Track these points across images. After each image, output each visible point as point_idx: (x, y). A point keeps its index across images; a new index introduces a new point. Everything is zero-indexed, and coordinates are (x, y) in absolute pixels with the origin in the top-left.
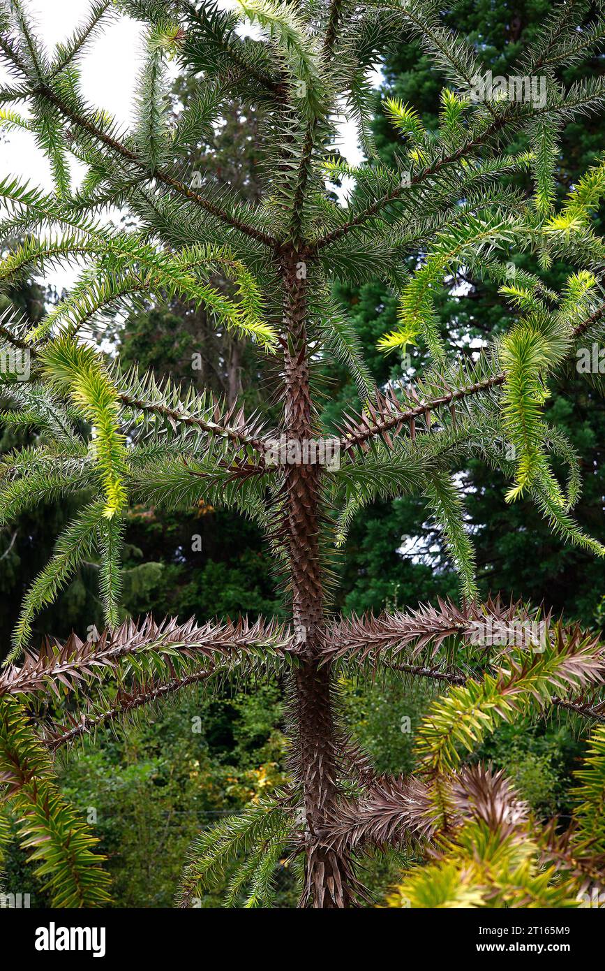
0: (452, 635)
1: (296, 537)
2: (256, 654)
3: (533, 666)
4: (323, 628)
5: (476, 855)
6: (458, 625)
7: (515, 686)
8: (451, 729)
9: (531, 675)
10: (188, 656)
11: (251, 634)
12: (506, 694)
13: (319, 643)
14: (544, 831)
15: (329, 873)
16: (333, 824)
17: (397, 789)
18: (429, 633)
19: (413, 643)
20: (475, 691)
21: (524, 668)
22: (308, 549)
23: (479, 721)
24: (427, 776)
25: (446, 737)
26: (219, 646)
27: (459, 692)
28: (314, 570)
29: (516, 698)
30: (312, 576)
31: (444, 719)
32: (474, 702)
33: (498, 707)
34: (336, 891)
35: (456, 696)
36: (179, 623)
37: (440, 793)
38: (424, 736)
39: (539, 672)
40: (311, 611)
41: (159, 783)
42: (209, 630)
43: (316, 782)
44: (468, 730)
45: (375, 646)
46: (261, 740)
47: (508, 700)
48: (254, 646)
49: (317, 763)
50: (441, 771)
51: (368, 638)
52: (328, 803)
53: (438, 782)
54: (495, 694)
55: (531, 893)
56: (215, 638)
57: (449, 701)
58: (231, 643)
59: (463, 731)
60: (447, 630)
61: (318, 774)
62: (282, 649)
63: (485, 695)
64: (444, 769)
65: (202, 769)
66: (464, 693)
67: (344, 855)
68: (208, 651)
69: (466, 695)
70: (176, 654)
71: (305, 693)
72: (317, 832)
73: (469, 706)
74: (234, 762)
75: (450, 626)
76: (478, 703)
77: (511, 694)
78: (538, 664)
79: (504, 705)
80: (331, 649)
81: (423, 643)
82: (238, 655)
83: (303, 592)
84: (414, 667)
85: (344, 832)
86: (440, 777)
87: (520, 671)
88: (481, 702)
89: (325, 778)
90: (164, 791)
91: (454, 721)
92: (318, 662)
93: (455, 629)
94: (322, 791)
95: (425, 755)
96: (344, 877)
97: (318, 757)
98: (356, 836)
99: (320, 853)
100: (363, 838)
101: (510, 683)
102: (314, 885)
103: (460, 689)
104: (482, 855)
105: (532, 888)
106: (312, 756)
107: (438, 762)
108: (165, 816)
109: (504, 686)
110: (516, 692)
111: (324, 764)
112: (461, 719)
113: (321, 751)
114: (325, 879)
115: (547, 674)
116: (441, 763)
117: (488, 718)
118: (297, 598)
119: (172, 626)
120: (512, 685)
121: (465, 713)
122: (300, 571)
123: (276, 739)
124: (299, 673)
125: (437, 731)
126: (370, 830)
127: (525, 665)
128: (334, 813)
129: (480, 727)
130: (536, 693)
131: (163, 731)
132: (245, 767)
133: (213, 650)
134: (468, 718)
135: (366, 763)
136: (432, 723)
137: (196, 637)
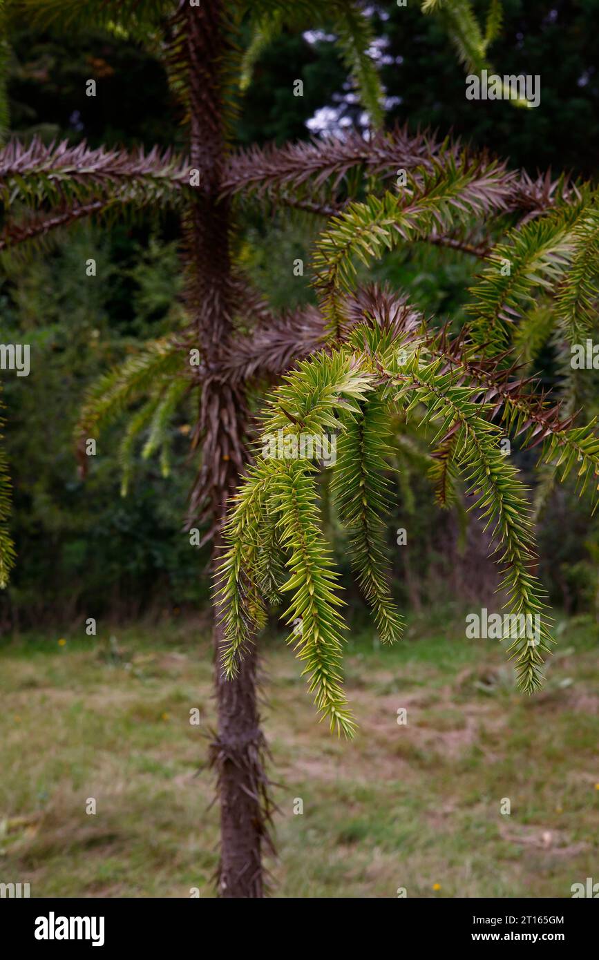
0: (356, 166)
1: (195, 64)
2: (152, 186)
3: (437, 185)
4: (223, 161)
5: (367, 348)
6: (363, 155)
7: (417, 205)
8: (349, 244)
9: (434, 196)
10: (81, 181)
11: (147, 163)
12: (407, 212)
13: (217, 176)
14: (436, 336)
15: (223, 405)
16: (227, 358)
17: (292, 320)
18: (332, 164)
19: (315, 175)
20: (376, 208)
21: (427, 188)
22: (208, 76)
23: (378, 238)
24: (322, 290)
25: (343, 252)
26: (112, 173)
27: (359, 209)
28: (215, 100)
29: (416, 216)
30: (212, 105)
31: (342, 235)
32: (374, 218)
33: (398, 224)
34: (230, 423)
35: (357, 213)
36: (68, 147)
37: (335, 307)
38: (323, 251)
39: (442, 193)
40: (210, 144)
41: (58, 350)
42: (102, 157)
43: (212, 318)
44: (366, 245)
45: (275, 178)
46: (160, 313)
47: (409, 219)
48: (149, 176)
49: (213, 300)
50: (337, 285)
51: (268, 170)
52: (224, 338)
53: (333, 296)
54: (396, 212)
55: (420, 380)
56: (109, 165)
57: (350, 217)
58: (125, 170)
59: (360, 246)
60: (350, 160)
61: (214, 311)
62: (179, 181)
63: (386, 211)
64: (340, 283)
65: (101, 338)
66: (366, 210)
67: (238, 389)
68: (101, 178)
69: (367, 212)
70: (68, 178)
71: (203, 229)
72: (212, 366)
73: (368, 222)
74: (134, 333)
75: (353, 156)
76: (377, 220)
77: (414, 213)
78: (443, 183)
79: (405, 223)
80: (230, 182)
81: (325, 175)
82: (132, 186)
83: (202, 123)
84: (316, 207)
85: (238, 364)
86: (335, 291)
87: (423, 191)
88: (381, 219)
89: (221, 315)
90: (63, 359)
91: (352, 236)
92: (215, 197)
93: (359, 158)
94: (219, 326)
95: (322, 269)
96: (237, 410)
97: (214, 294)
98: (250, 369)
99: (215, 386)
100: (257, 371)
101: (413, 201)
102: (207, 417)
103: (361, 206)
104: (373, 348)
105: (421, 375)
106: (208, 292)
107: (334, 276)
108: (65, 382)
109: (406, 204)
110: (417, 211)
111: (221, 301)
112: (360, 234)
113: (217, 287)
114: (220, 411)
115: (449, 195)
116: (337, 276)
117: (387, 233)
118: (196, 129)
119: (62, 149)
120: (413, 204)
121: (364, 229)
122: (199, 100)
123: (176, 312)
124: (196, 207)
125: (335, 246)
126: (264, 361)
127: (428, 184)
128: (229, 347)
129: (378, 242)
130: (437, 213)
131: (61, 301)
132: (145, 338)
133: (107, 177)
134: (367, 233)
135: (263, 308)
136: (331, 239)
137: (87, 163)
